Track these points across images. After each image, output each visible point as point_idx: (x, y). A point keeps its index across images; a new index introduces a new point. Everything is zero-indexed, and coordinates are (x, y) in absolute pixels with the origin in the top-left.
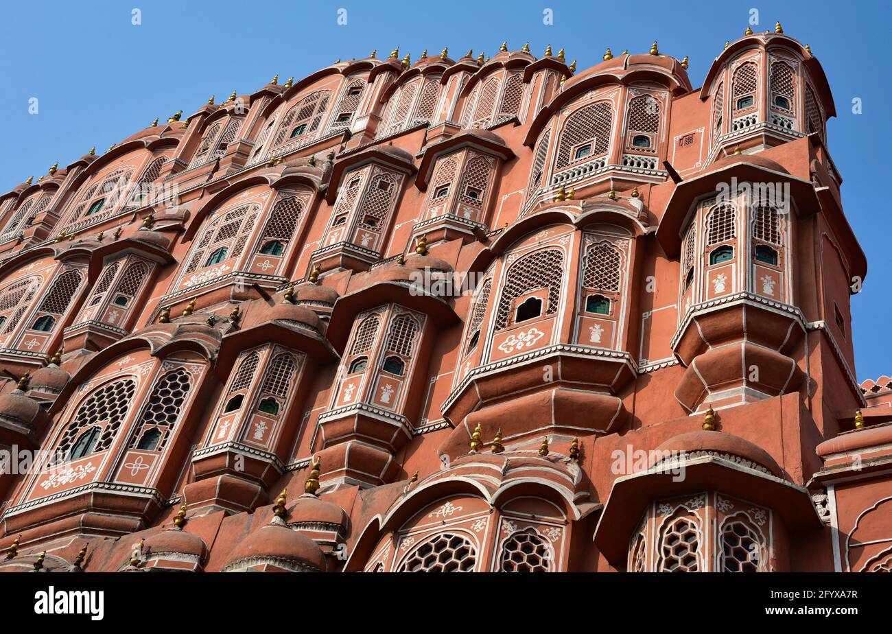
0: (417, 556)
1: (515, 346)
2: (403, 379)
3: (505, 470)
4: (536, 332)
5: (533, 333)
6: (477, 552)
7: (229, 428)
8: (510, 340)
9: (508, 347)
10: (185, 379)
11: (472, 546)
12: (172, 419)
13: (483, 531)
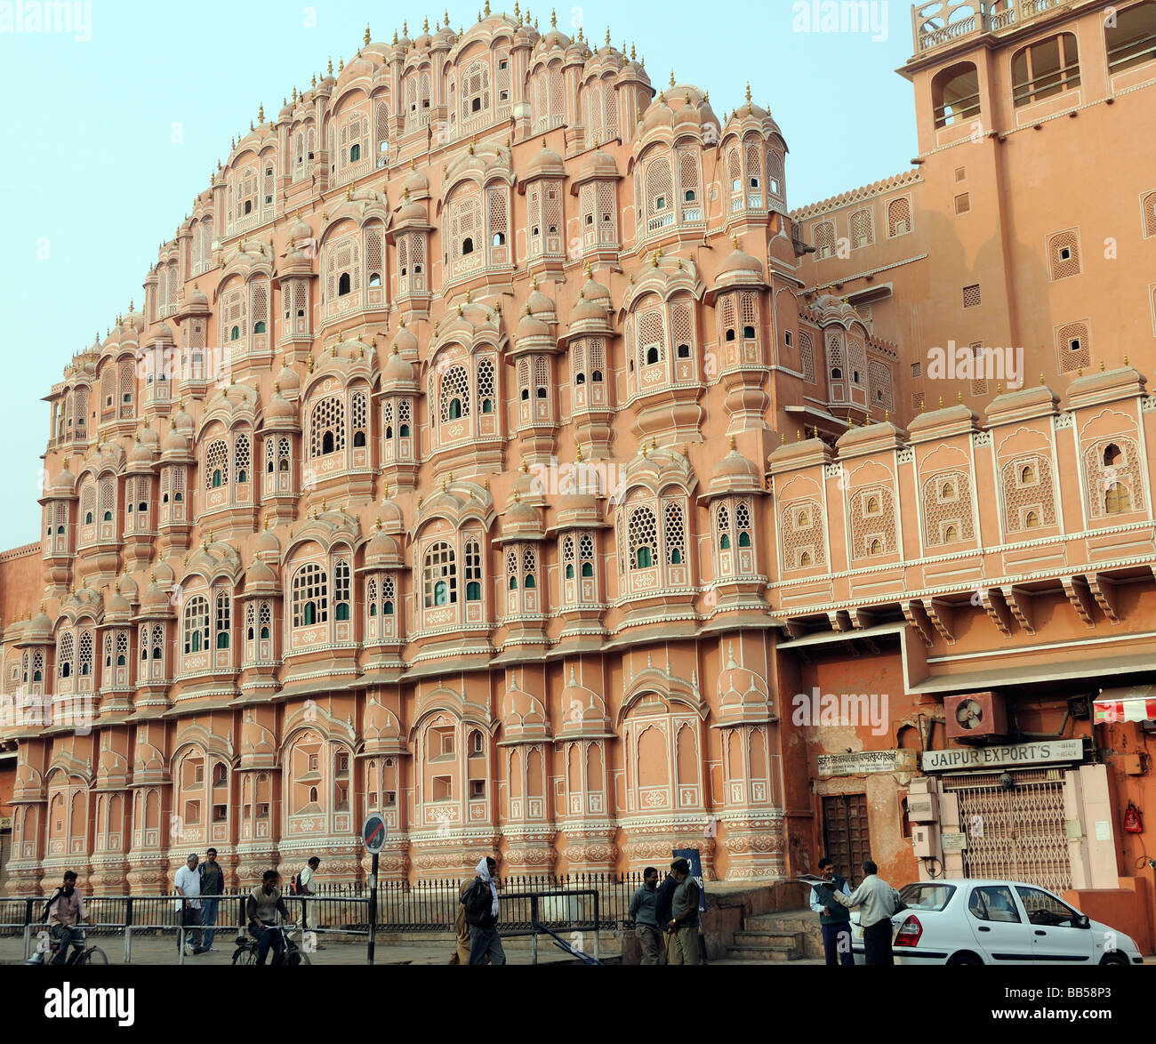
0: (634, 516)
1: (651, 379)
2: (603, 383)
3: (659, 476)
5: (658, 372)
6: (657, 516)
7: (528, 411)
8: (648, 375)
9: (648, 379)
10: (489, 364)
11: (654, 513)
12: (493, 390)
13: (657, 506)
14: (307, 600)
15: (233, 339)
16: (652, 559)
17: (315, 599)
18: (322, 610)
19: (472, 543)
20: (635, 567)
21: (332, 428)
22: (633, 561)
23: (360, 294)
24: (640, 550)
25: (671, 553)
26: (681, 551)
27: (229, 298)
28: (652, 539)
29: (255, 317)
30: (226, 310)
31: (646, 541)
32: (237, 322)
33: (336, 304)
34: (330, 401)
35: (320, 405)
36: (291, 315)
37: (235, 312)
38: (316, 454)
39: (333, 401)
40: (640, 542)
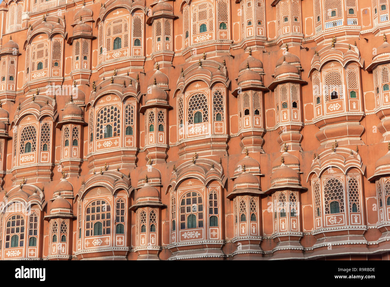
0: (328, 183)
1: (333, 109)
2: (298, 109)
3: (345, 162)
4: (338, 105)
5: (337, 105)
6: (343, 184)
7: (249, 121)
8: (331, 106)
9: (331, 109)
10: (220, 93)
11: (341, 182)
12: (222, 109)
13: (343, 179)
14: (96, 221)
15: (38, 69)
16: (340, 209)
17: (101, 220)
18: (106, 227)
19: (213, 193)
20: (328, 213)
21: (111, 123)
22: (327, 209)
23: (128, 50)
24: (332, 203)
25: (352, 205)
26: (357, 205)
27: (36, 46)
28: (340, 198)
29: (54, 58)
30: (34, 53)
31: (336, 198)
32: (42, 60)
33: (111, 55)
34: (110, 108)
35: (103, 109)
36: (79, 58)
37: (40, 54)
38: (99, 137)
39: (112, 108)
40: (332, 198)
